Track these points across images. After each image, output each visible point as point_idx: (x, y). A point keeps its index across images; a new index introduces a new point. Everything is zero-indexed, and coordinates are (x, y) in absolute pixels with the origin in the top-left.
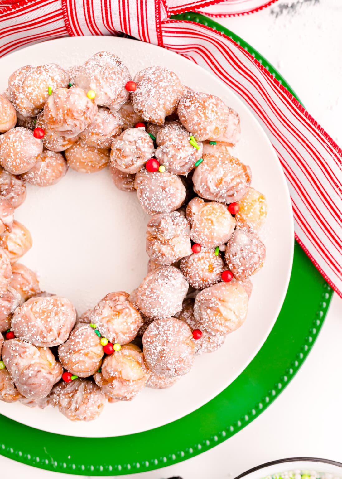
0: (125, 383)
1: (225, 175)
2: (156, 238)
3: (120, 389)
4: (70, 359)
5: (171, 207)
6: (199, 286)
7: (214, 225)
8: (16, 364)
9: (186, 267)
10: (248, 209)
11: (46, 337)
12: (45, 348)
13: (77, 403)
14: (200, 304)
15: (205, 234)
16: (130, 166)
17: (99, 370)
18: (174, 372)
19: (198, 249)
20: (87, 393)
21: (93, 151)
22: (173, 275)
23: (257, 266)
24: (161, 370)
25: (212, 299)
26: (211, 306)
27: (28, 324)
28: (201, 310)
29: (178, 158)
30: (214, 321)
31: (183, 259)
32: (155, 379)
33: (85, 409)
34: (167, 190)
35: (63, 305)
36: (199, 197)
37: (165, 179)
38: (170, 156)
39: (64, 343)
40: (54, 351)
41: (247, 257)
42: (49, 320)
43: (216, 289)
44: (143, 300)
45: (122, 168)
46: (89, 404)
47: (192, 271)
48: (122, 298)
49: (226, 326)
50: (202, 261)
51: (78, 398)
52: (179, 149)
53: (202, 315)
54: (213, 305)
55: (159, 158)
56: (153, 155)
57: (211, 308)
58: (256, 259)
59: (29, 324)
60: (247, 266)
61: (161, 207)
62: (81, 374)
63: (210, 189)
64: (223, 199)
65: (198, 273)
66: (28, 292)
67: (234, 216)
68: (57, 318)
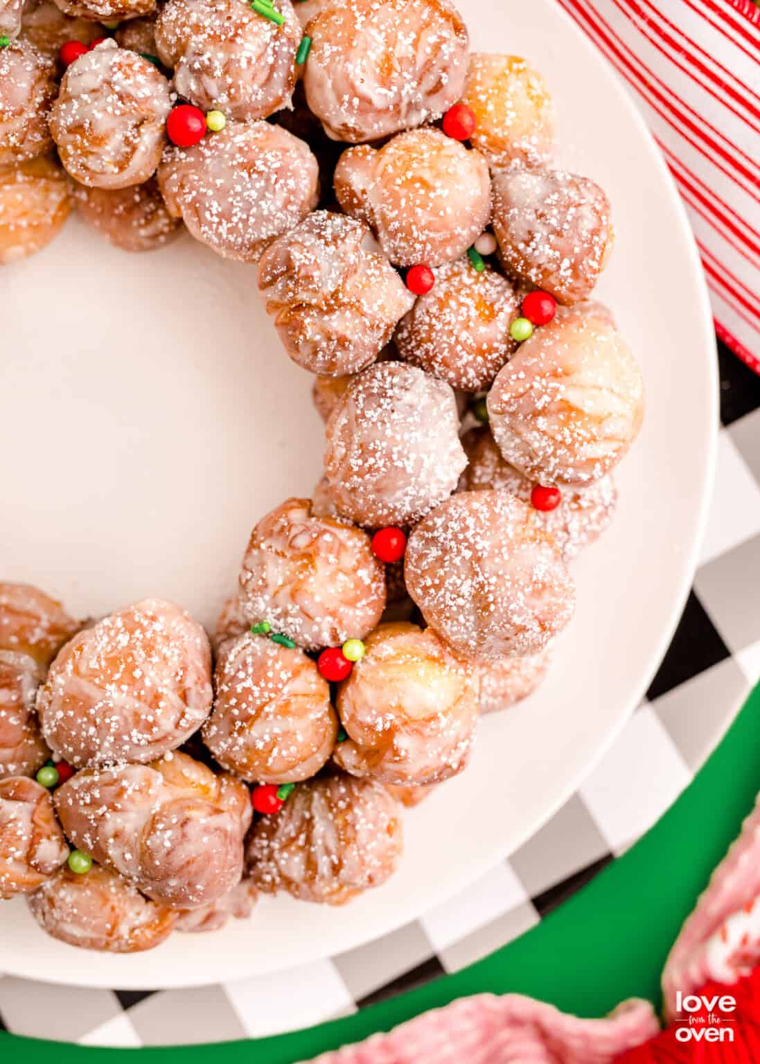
0: (427, 731)
1: (391, 41)
2: (299, 307)
3: (422, 752)
4: (249, 748)
5: (294, 208)
6: (479, 375)
7: (434, 189)
8: (116, 836)
9: (418, 346)
10: (496, 105)
11: (155, 724)
12: (169, 756)
13: (328, 852)
14: (507, 420)
15: (423, 223)
16: (127, 158)
17: (341, 735)
18: (538, 629)
19: (426, 279)
20: (341, 811)
21: (12, 181)
22: (396, 380)
23: (603, 236)
24: (501, 644)
25: (536, 385)
26: (539, 405)
27: (87, 715)
28: (518, 434)
29: (244, 64)
30: (569, 441)
31: (399, 328)
32: (493, 682)
33: (361, 857)
34: (260, 165)
35: (153, 619)
36: (354, 145)
37: (239, 140)
38: (218, 73)
39: (211, 714)
40: (196, 749)
41: (566, 226)
42: (137, 673)
43: (531, 355)
44: (354, 490)
45: (114, 178)
46: (362, 837)
47: (441, 345)
48: (297, 515)
49: (609, 439)
50: (453, 303)
51: (324, 838)
52: (232, 40)
53: (528, 444)
54: (546, 398)
55: (193, 94)
56: (174, 97)
57: (543, 412)
58: (588, 223)
59: (92, 711)
60: (577, 250)
61: (267, 220)
62: (298, 769)
63: (370, 102)
64: (418, 110)
65: (457, 342)
66: (48, 644)
67: (468, 145)
68: (155, 659)
